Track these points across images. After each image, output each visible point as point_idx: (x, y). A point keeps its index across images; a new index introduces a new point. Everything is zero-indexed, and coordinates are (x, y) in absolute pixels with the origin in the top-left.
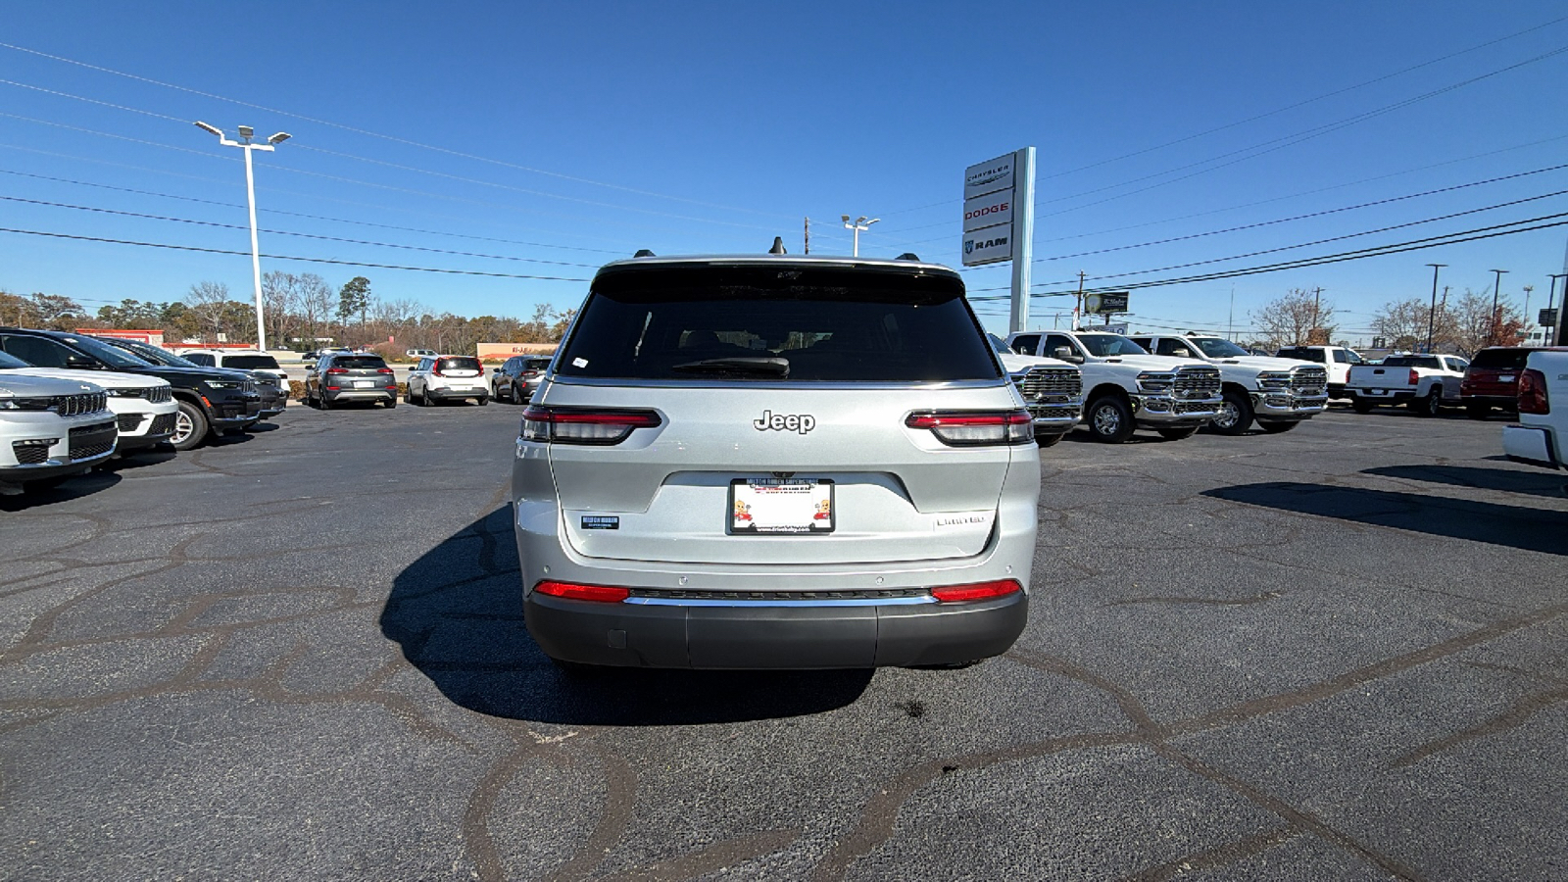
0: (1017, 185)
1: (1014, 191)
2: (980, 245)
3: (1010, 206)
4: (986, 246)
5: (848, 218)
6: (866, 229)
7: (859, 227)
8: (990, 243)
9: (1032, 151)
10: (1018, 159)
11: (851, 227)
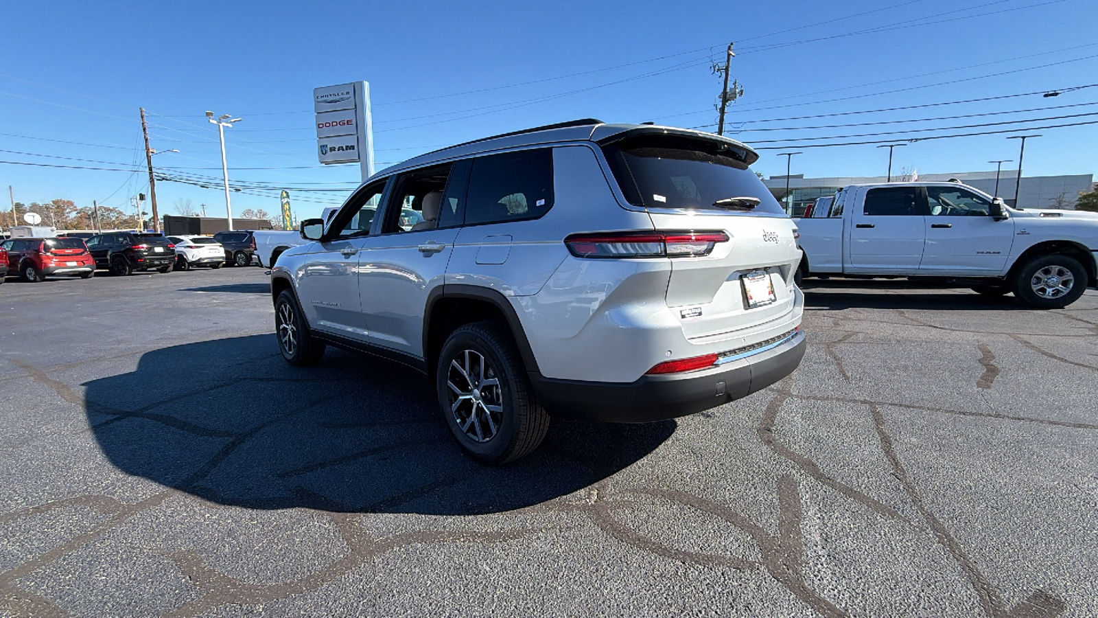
0: (358, 108)
1: (356, 111)
2: (332, 149)
3: (354, 122)
4: (339, 150)
5: (212, 114)
6: (230, 125)
7: (224, 124)
8: (340, 148)
9: (366, 84)
10: (356, 89)
11: (215, 122)
